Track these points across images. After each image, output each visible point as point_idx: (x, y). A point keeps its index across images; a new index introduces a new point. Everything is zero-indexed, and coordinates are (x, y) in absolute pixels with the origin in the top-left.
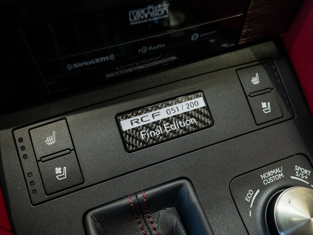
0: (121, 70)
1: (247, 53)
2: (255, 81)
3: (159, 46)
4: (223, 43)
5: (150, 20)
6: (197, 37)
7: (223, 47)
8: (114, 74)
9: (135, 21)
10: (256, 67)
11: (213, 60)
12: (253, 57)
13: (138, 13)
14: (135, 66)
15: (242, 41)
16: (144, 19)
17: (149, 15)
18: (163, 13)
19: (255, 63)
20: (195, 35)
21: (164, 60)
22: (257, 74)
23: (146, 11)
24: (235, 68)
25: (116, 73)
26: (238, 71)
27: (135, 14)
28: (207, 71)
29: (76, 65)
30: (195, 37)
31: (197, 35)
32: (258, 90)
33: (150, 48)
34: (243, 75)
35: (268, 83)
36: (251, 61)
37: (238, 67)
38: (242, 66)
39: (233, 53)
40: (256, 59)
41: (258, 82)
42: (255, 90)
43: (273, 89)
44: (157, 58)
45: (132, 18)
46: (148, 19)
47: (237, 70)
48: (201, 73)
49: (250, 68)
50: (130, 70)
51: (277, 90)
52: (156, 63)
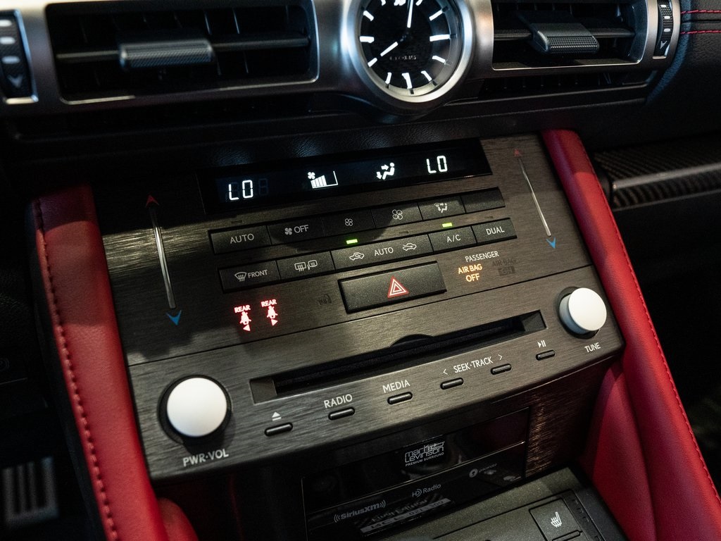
0: (381, 521)
1: (537, 487)
2: (556, 522)
3: (435, 487)
4: (506, 476)
5: (425, 459)
6: (475, 474)
7: (508, 481)
8: (373, 527)
9: (410, 462)
10: (553, 504)
11: (497, 499)
12: (547, 491)
13: (414, 454)
14: (396, 514)
15: (528, 473)
16: (420, 459)
17: (425, 455)
18: (438, 451)
19: (552, 498)
20: (474, 470)
21: (433, 504)
22: (556, 513)
23: (422, 451)
24: (527, 507)
25: (374, 525)
26: (532, 511)
27: (411, 454)
28: (492, 513)
29: (344, 516)
30: (473, 473)
31: (476, 471)
32: (562, 534)
33: (425, 490)
34: (539, 515)
35: (574, 525)
36: (545, 496)
37: (531, 506)
38: (535, 505)
39: (521, 489)
40: (551, 494)
41: (560, 524)
42: (559, 535)
43: (582, 532)
44: (423, 502)
45: (408, 459)
46: (423, 459)
47: (529, 510)
48: (486, 517)
49: (546, 506)
50: (392, 520)
51: (588, 533)
52: (424, 509)
